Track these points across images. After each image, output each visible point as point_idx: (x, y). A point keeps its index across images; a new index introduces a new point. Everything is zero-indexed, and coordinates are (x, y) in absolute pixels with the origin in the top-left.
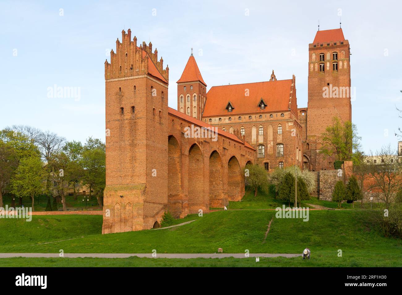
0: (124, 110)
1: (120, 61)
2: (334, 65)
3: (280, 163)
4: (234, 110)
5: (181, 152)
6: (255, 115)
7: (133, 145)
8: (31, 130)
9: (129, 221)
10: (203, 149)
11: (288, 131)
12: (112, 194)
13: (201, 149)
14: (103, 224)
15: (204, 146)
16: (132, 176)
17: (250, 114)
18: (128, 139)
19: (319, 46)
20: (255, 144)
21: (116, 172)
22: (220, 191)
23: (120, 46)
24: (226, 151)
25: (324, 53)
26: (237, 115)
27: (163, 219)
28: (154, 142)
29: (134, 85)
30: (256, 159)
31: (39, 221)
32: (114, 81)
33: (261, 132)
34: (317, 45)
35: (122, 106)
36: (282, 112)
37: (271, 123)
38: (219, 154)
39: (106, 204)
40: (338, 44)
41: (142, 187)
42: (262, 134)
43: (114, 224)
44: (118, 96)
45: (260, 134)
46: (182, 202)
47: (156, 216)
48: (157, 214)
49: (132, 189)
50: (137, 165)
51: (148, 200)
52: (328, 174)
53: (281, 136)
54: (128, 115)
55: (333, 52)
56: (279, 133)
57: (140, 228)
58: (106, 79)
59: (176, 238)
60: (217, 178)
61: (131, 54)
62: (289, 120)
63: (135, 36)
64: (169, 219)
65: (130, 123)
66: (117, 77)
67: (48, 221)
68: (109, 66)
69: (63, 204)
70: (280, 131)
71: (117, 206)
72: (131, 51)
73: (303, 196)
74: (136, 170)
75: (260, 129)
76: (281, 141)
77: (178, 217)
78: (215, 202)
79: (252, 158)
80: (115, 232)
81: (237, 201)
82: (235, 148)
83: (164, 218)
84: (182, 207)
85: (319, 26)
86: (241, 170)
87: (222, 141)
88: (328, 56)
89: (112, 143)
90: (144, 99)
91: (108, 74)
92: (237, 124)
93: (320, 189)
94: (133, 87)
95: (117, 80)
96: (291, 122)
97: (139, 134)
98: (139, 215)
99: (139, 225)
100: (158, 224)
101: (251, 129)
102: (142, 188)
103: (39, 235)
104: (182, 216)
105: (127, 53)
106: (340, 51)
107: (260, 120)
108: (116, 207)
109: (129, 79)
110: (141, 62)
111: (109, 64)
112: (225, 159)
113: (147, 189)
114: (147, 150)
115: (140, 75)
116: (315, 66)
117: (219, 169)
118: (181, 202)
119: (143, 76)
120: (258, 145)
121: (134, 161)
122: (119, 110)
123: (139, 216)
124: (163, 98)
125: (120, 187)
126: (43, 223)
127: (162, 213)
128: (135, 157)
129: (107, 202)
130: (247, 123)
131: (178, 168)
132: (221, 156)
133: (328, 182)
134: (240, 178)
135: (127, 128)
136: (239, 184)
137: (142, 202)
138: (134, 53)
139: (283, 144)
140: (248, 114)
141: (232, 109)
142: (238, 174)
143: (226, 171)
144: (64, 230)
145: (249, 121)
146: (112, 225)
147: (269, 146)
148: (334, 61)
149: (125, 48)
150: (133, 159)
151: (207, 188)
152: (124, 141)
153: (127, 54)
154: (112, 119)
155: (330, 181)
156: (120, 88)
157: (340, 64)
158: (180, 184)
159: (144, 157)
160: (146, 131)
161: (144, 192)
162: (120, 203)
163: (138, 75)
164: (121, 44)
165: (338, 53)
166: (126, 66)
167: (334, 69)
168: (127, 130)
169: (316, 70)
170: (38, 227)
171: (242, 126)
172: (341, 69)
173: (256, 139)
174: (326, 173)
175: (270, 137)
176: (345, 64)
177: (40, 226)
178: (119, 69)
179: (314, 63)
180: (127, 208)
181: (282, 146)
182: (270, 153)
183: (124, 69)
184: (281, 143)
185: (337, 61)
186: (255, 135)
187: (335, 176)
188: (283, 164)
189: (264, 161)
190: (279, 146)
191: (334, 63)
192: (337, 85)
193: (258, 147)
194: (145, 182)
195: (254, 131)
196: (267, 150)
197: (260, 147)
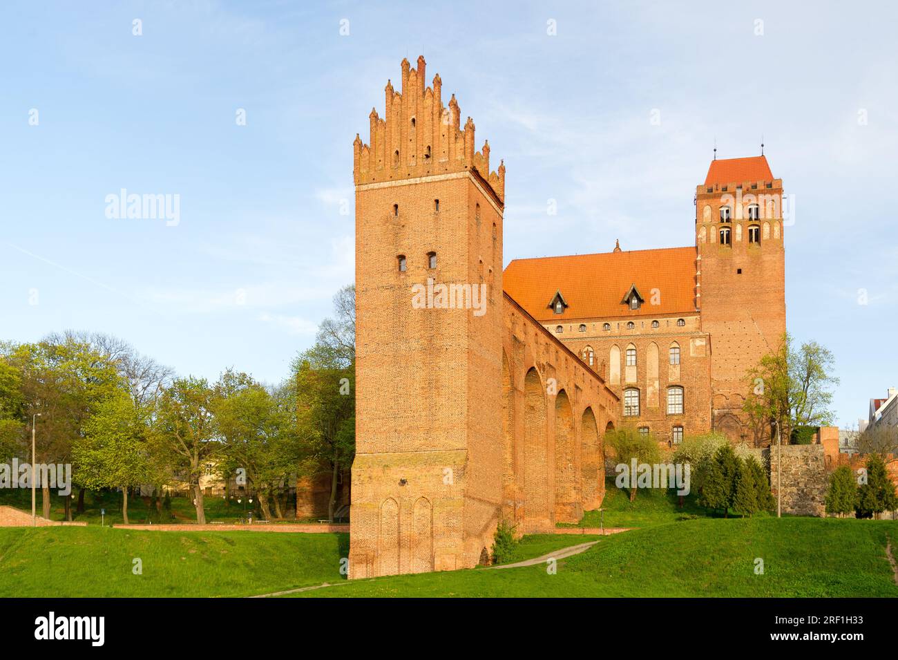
1: (396, 136)
2: (751, 231)
3: (675, 429)
4: (567, 310)
5: (512, 384)
6: (618, 322)
7: (431, 350)
8: (107, 341)
10: (545, 383)
11: (693, 358)
12: (374, 474)
13: (542, 381)
15: (547, 374)
16: (428, 431)
17: (606, 319)
18: (417, 335)
19: (720, 191)
20: (618, 386)
21: (383, 418)
22: (567, 485)
23: (397, 100)
24: (579, 393)
26: (577, 320)
27: (494, 543)
28: (480, 345)
29: (436, 198)
30: (620, 420)
31: (183, 541)
32: (378, 189)
33: (631, 359)
34: (714, 187)
35: (401, 252)
36: (681, 316)
37: (656, 339)
38: (568, 397)
39: (358, 502)
40: (763, 188)
42: (634, 363)
43: (380, 552)
44: (390, 227)
45: (629, 364)
46: (515, 505)
47: (484, 536)
48: (486, 528)
49: (429, 463)
50: (442, 400)
51: (471, 491)
52: (791, 454)
53: (678, 368)
54: (417, 272)
56: (672, 362)
57: (453, 563)
58: (358, 183)
61: (427, 118)
62: (696, 334)
63: (437, 75)
66: (388, 178)
67: (205, 542)
68: (365, 152)
69: (197, 509)
70: (674, 356)
71: (390, 507)
72: (427, 112)
73: (761, 499)
74: (440, 415)
75: (629, 353)
76: (679, 381)
79: (614, 417)
80: (383, 574)
81: (591, 509)
82: (591, 387)
83: (497, 539)
84: (515, 516)
85: (715, 150)
86: (599, 439)
87: (574, 369)
89: (373, 346)
90: (462, 233)
92: (577, 340)
93: (772, 488)
94: (433, 203)
95: (387, 184)
96: (700, 337)
97: (449, 321)
98: (451, 529)
99: (453, 556)
100: (488, 555)
101: (609, 353)
102: (458, 460)
103: (192, 579)
105: (414, 117)
107: (630, 332)
108: (385, 508)
109: (421, 184)
110: (453, 139)
111: (365, 146)
112: (578, 412)
113: (468, 463)
114: (469, 363)
115: (452, 172)
116: (710, 233)
118: (512, 504)
119: (460, 175)
120: (624, 388)
121: (434, 391)
122: (392, 262)
123: (450, 531)
124: (495, 239)
125: (396, 459)
126: (194, 546)
128: (437, 381)
129: (361, 496)
130: (599, 339)
131: (505, 422)
132: (571, 404)
133: (790, 471)
134: (599, 459)
136: (594, 471)
137: (460, 497)
138: (436, 117)
139: (683, 387)
140: (603, 318)
141: (565, 307)
142: (593, 449)
143: (579, 438)
144: (247, 565)
145: (603, 334)
146: (374, 556)
147: (649, 390)
148: (751, 223)
149: (410, 105)
150: (432, 385)
151: (552, 476)
152: (407, 340)
153: (414, 120)
154: (375, 286)
155: (794, 469)
156: (396, 206)
157: (766, 229)
158: (509, 461)
159: (462, 383)
161: (464, 469)
162: (397, 499)
163: (446, 171)
164: (397, 94)
166: (414, 149)
167: (751, 240)
169: (712, 242)
170: (184, 558)
171: (589, 346)
172: (767, 240)
173: (619, 374)
174: (786, 452)
175: (653, 370)
176: (775, 228)
177: (187, 555)
178: (393, 158)
179: (708, 227)
180: (416, 510)
181: (679, 391)
182: (653, 406)
183: (408, 158)
184: (678, 384)
185: (757, 223)
186: (618, 367)
187: (806, 459)
188: (682, 432)
189: (639, 424)
190: (671, 391)
191: (750, 228)
192: (758, 273)
193: (623, 392)
194: (464, 445)
195: (615, 357)
196: (645, 399)
197: (628, 393)
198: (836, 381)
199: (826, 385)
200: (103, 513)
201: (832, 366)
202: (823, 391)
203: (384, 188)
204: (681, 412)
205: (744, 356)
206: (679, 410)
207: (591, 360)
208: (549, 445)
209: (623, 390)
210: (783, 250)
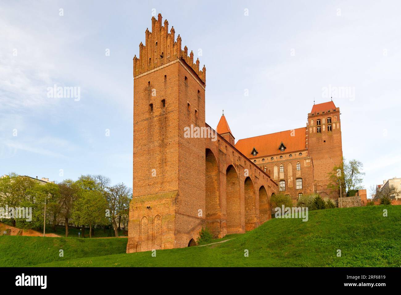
0: (154, 106)
1: (149, 52)
3: (300, 195)
5: (219, 170)
6: (276, 156)
7: (163, 145)
9: (158, 238)
10: (239, 172)
11: (305, 167)
12: (138, 206)
13: (237, 172)
14: (128, 243)
15: (239, 169)
16: (162, 183)
17: (272, 156)
18: (157, 139)
19: (316, 114)
20: (277, 180)
21: (144, 180)
22: (253, 216)
23: (150, 36)
24: (257, 179)
25: (320, 119)
26: (261, 157)
27: (200, 237)
29: (165, 74)
30: (278, 193)
32: (142, 76)
33: (282, 170)
34: (314, 113)
35: (151, 102)
36: (300, 152)
37: (290, 161)
38: (251, 180)
39: (132, 219)
40: (332, 111)
41: (174, 195)
42: (283, 171)
43: (140, 243)
44: (147, 92)
45: (281, 171)
46: (221, 222)
47: (192, 233)
48: (193, 229)
49: (161, 198)
50: (168, 168)
51: (181, 211)
53: (300, 171)
54: (158, 110)
55: (327, 117)
56: (298, 169)
57: (170, 246)
58: (135, 76)
59: (221, 258)
60: (249, 204)
61: (162, 40)
62: (306, 158)
63: (166, 20)
64: (207, 237)
65: (160, 120)
66: (146, 71)
68: (138, 61)
69: (115, 231)
70: (298, 167)
71: (145, 221)
72: (162, 37)
74: (167, 175)
75: (281, 167)
77: (216, 237)
78: (248, 225)
79: (275, 191)
82: (264, 178)
83: (202, 235)
84: (220, 226)
85: (314, 102)
86: (268, 199)
87: (254, 169)
88: (324, 121)
89: (140, 147)
91: (137, 70)
92: (261, 165)
94: (164, 77)
96: (308, 159)
97: (170, 130)
98: (169, 229)
99: (170, 243)
100: (195, 242)
101: (273, 168)
104: (221, 236)
105: (157, 41)
106: (333, 116)
107: (281, 160)
108: (143, 222)
109: (159, 70)
110: (172, 46)
111: (138, 59)
112: (257, 187)
113: (179, 197)
114: (179, 149)
115: (172, 61)
116: (313, 129)
117: (252, 195)
118: (219, 221)
119: (175, 61)
121: (164, 164)
122: (147, 108)
123: (169, 231)
124: (199, 98)
125: (148, 198)
127: (199, 229)
128: (166, 159)
129: (133, 216)
130: (269, 163)
131: (216, 186)
132: (253, 183)
134: (268, 207)
135: (157, 127)
136: (267, 211)
137: (174, 213)
138: (165, 39)
139: (302, 178)
140: (270, 156)
141: (257, 153)
142: (266, 203)
143: (258, 197)
145: (271, 161)
146: (137, 244)
147: (289, 181)
148: (328, 124)
149: (155, 37)
150: (163, 162)
151: (243, 211)
152: (153, 142)
153: (157, 43)
154: (140, 120)
156: (149, 82)
157: (334, 125)
158: (218, 203)
159: (176, 158)
160: (179, 126)
161: (176, 200)
162: (147, 217)
163: (170, 61)
164: (150, 33)
165: (332, 118)
166: (157, 55)
167: (328, 130)
168: (156, 129)
169: (314, 132)
171: (266, 166)
172: (334, 129)
173: (277, 176)
174: (344, 200)
175: (290, 173)
176: (337, 125)
178: (148, 62)
179: (312, 127)
180: (155, 221)
181: (301, 180)
182: (291, 187)
183: (154, 60)
184: (300, 177)
185: (330, 124)
186: (277, 173)
187: (353, 203)
188: (302, 195)
189: (285, 194)
190: (298, 181)
191: (328, 126)
192: (332, 141)
193: (279, 182)
194: (177, 188)
195: (276, 169)
196: (287, 184)
197: (281, 183)
198: (364, 174)
199: (360, 176)
200: (79, 234)
201: (362, 168)
202: (359, 178)
203: (145, 75)
204: (302, 188)
205: (327, 171)
206: (301, 187)
207: (265, 170)
208: (241, 198)
209: (279, 181)
210: (340, 132)
